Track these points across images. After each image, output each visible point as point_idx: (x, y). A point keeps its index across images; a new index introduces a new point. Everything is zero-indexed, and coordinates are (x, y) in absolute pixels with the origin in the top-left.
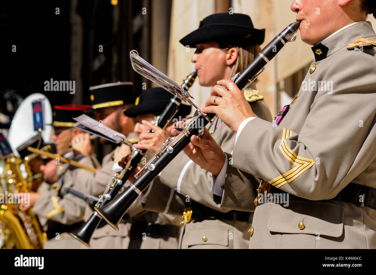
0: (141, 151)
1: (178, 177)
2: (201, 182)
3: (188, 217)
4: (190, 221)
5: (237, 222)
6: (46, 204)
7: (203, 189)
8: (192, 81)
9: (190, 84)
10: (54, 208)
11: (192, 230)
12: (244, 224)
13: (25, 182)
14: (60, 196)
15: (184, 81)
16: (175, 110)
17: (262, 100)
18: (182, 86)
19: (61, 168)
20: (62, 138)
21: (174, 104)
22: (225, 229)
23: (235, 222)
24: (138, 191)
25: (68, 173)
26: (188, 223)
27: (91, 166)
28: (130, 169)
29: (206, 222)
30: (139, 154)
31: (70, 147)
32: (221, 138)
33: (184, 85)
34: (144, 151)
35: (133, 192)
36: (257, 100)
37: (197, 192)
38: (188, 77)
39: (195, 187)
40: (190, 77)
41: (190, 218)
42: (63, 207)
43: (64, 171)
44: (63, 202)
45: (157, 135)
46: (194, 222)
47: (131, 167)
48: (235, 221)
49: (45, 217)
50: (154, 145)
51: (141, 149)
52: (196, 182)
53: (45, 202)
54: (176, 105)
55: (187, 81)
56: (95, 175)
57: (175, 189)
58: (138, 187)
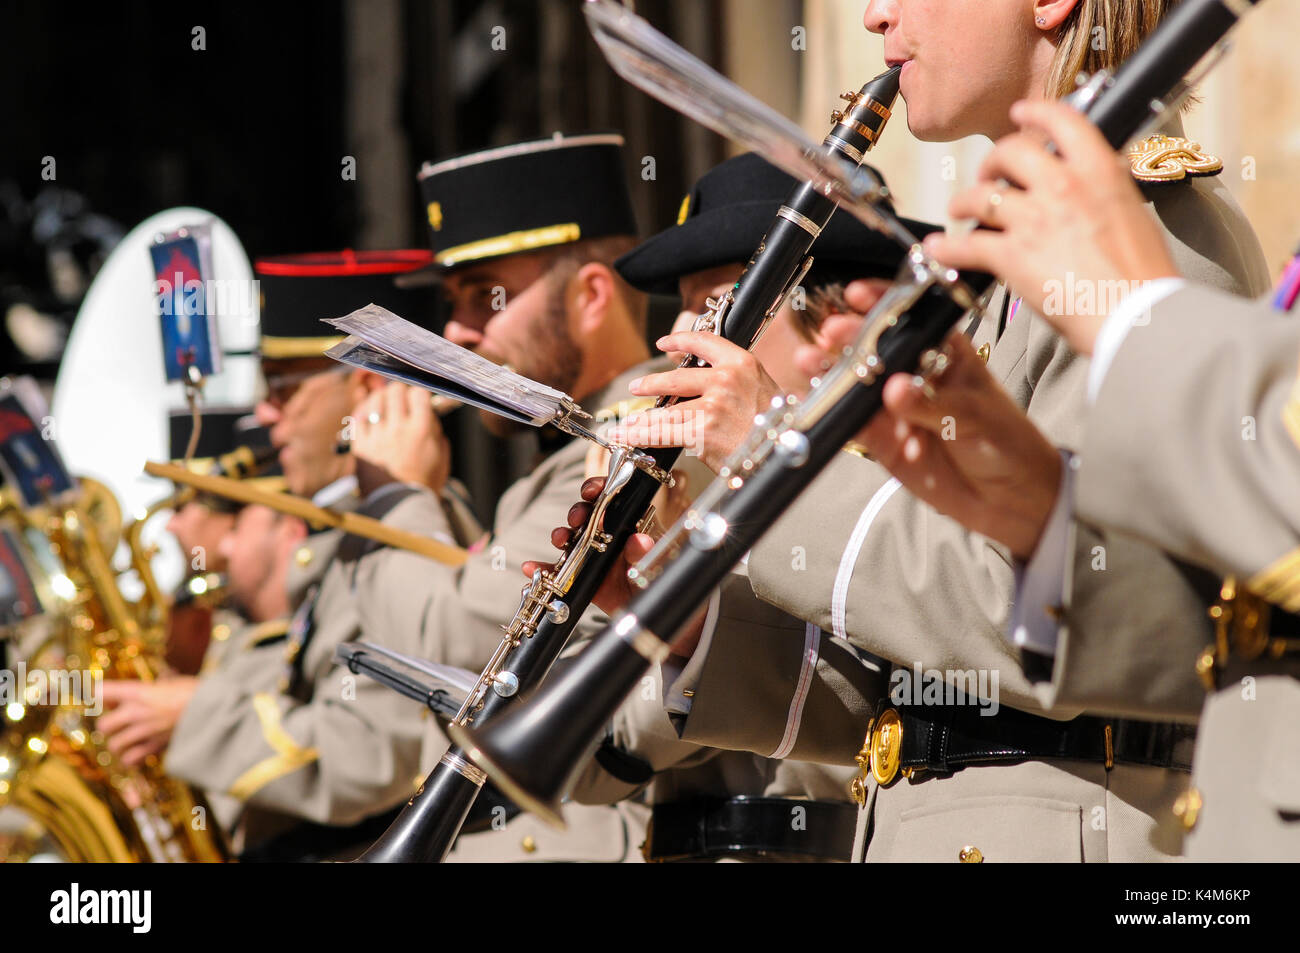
0: (651, 459)
1: (836, 562)
2: (944, 576)
3: (884, 755)
4: (898, 777)
5: (1121, 770)
6: (231, 733)
7: (956, 613)
8: (873, 121)
9: (868, 132)
10: (268, 752)
11: (904, 820)
12: (1157, 776)
13: (130, 626)
14: (300, 689)
15: (837, 119)
16: (803, 261)
17: (1214, 172)
18: (827, 144)
19: (303, 557)
20: (302, 413)
21: (795, 230)
22: (1065, 804)
23: (1108, 770)
24: (649, 646)
25: (338, 574)
26: (887, 786)
27: (444, 538)
28: (602, 547)
29: (970, 777)
30: (639, 474)
31: (344, 449)
32: (1026, 368)
33: (836, 142)
34: (666, 455)
35: (626, 650)
36: (1189, 175)
37: (927, 625)
38: (854, 99)
39: (917, 602)
40: (864, 101)
41: (893, 761)
42: (311, 741)
43: (316, 568)
44: (311, 716)
45: (725, 375)
46: (912, 782)
47: (609, 538)
48: (1109, 764)
49: (228, 793)
50: (714, 427)
51: (649, 451)
52: (920, 578)
53: (222, 720)
54: (808, 236)
55: (849, 122)
56: (460, 575)
57: (824, 621)
58: (649, 623)
